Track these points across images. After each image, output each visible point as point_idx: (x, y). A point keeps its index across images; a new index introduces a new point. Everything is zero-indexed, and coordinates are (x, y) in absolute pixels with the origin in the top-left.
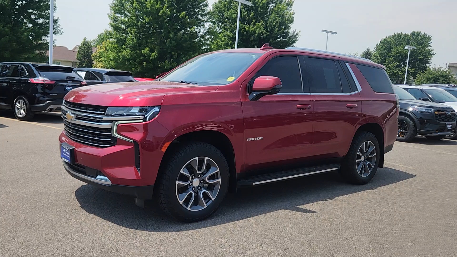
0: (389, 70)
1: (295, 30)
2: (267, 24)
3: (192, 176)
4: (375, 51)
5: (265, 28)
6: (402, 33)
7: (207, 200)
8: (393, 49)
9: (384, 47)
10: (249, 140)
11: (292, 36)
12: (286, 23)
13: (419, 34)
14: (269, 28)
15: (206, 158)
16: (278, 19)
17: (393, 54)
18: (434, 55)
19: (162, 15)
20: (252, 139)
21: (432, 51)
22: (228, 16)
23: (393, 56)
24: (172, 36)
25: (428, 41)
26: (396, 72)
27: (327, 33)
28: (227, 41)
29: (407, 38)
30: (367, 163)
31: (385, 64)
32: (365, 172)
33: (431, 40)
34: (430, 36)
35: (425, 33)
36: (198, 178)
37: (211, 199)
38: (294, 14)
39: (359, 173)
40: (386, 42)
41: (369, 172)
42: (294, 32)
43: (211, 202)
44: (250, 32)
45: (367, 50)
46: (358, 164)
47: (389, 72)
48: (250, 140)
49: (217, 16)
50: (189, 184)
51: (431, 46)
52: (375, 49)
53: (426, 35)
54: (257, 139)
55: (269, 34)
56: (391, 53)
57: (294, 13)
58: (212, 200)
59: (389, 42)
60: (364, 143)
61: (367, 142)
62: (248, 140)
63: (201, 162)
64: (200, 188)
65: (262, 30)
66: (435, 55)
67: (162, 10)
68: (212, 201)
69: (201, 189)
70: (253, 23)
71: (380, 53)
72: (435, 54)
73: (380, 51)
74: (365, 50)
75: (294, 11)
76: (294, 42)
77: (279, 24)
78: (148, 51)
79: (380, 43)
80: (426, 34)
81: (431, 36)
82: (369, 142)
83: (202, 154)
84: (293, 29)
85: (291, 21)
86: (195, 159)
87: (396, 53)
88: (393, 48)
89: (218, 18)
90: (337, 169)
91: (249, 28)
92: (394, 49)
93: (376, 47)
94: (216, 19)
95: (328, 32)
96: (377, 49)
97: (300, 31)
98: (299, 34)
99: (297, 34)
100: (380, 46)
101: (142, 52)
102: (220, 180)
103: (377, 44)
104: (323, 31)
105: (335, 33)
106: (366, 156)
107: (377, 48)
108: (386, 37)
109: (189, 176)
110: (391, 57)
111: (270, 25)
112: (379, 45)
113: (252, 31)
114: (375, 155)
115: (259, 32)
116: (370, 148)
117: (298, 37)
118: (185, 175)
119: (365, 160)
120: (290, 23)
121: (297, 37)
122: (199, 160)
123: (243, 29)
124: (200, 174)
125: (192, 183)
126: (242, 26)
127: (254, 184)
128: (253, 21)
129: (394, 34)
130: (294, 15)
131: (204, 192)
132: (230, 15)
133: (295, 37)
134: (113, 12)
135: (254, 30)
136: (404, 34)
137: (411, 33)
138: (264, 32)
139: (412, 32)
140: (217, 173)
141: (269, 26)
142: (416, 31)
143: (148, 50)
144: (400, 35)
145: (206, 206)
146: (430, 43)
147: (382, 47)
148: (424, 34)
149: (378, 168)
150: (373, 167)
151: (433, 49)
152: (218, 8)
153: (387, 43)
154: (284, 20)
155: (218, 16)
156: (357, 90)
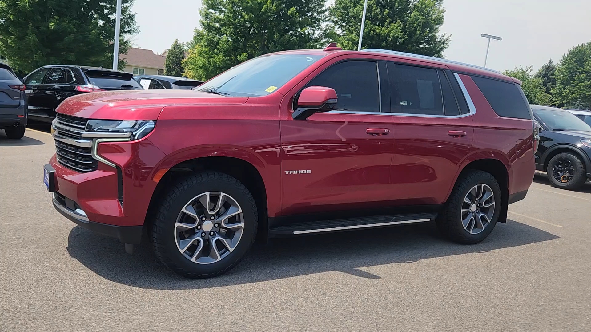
0: (578, 90)
1: (445, 34)
2: (406, 25)
3: (201, 217)
4: (561, 64)
5: (403, 30)
7: (222, 252)
8: (587, 63)
9: (574, 59)
10: (289, 172)
11: (440, 41)
12: (432, 24)
14: (408, 30)
15: (222, 194)
16: (422, 19)
17: (586, 69)
19: (266, 11)
20: (294, 171)
22: (353, 14)
23: (586, 72)
24: (277, 38)
26: (588, 94)
27: (488, 38)
28: (351, 46)
30: (480, 214)
31: (573, 82)
32: (476, 226)
36: (211, 219)
37: (227, 250)
38: (443, 12)
39: (465, 228)
40: (577, 52)
41: (483, 228)
42: (443, 36)
43: (227, 254)
44: (382, 36)
45: (549, 63)
46: (465, 215)
47: (579, 93)
48: (291, 173)
49: (340, 13)
50: (197, 227)
52: (561, 62)
54: (302, 173)
55: (407, 38)
56: (584, 68)
57: (444, 10)
58: (229, 251)
59: (581, 52)
60: (476, 186)
61: (481, 186)
62: (287, 173)
63: (214, 199)
64: (212, 233)
65: (399, 33)
67: (266, 4)
68: (229, 253)
69: (214, 236)
70: (386, 23)
71: (568, 67)
73: (567, 65)
74: (546, 63)
75: (444, 8)
76: (442, 49)
77: (423, 25)
78: (245, 58)
79: (568, 53)
82: (485, 186)
83: (216, 188)
84: (441, 32)
85: (440, 21)
86: (205, 194)
88: (587, 61)
89: (341, 16)
90: (429, 220)
91: (381, 30)
92: (589, 62)
93: (562, 59)
94: (339, 17)
95: (490, 37)
96: (563, 62)
97: (451, 35)
98: (450, 39)
99: (447, 39)
100: (568, 58)
101: (238, 59)
102: (242, 225)
103: (565, 55)
104: (483, 35)
105: (500, 39)
106: (478, 205)
107: (564, 60)
108: (579, 45)
109: (195, 217)
110: (584, 73)
111: (410, 26)
112: (566, 56)
113: (384, 34)
114: (493, 204)
115: (394, 36)
116: (485, 195)
117: (447, 42)
118: (190, 215)
119: (477, 211)
120: (437, 24)
121: (446, 44)
122: (211, 196)
123: (372, 30)
124: (213, 215)
125: (201, 227)
126: (372, 27)
127: (295, 233)
128: (387, 21)
130: (445, 13)
131: (218, 240)
132: (356, 11)
133: (444, 42)
134: (205, 6)
135: (387, 33)
138: (401, 36)
140: (239, 214)
141: (408, 27)
143: (246, 56)
145: (219, 259)
147: (571, 58)
149: (498, 222)
150: (489, 221)
152: (342, 4)
153: (579, 53)
154: (429, 20)
155: (342, 14)
156: (469, 112)
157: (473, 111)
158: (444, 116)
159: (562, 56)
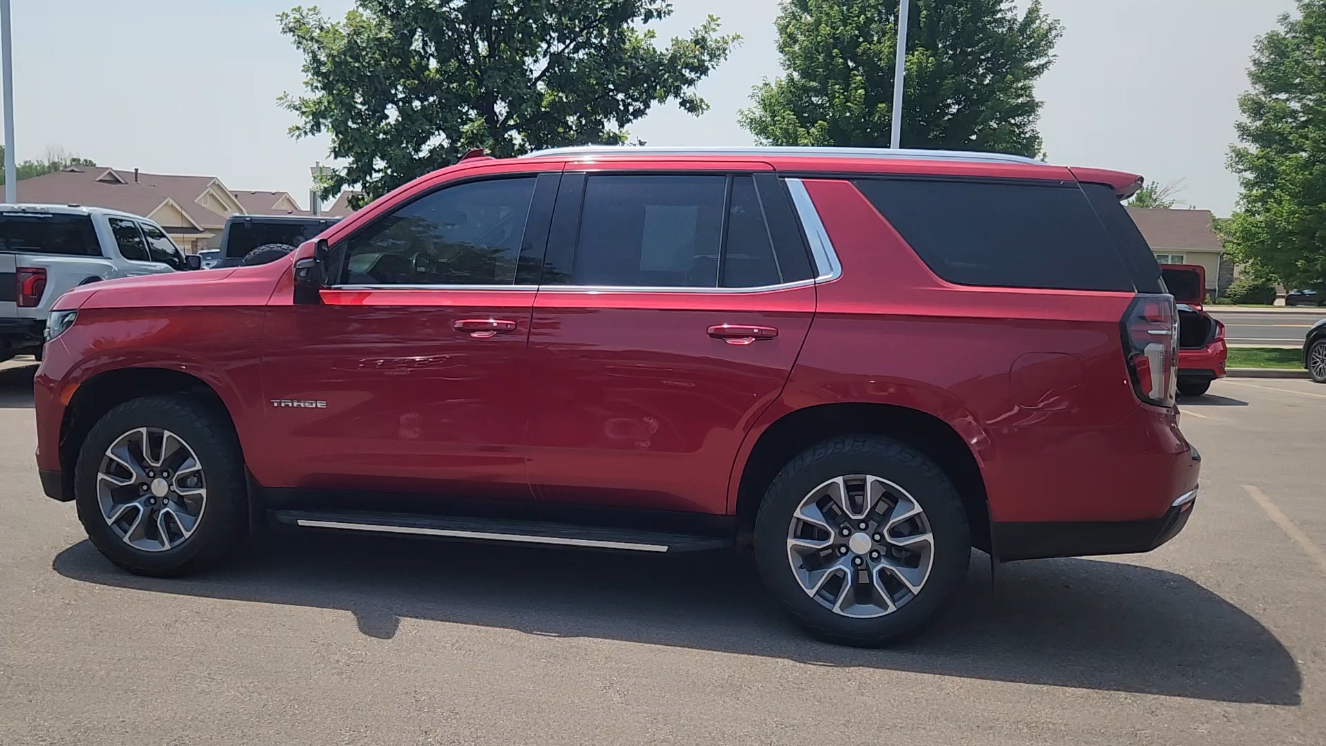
3: (148, 469)
10: (280, 403)
20: (290, 402)
30: (877, 564)
39: (811, 592)
41: (888, 606)
48: (283, 405)
54: (307, 405)
58: (184, 536)
60: (839, 480)
64: (167, 501)
68: (184, 539)
69: (168, 506)
82: (876, 480)
86: (139, 431)
90: (664, 549)
102: (203, 492)
106: (877, 537)
114: (925, 540)
116: (897, 507)
127: (301, 522)
131: (168, 513)
140: (199, 473)
150: (914, 591)
156: (815, 274)
157: (829, 271)
158: (717, 289)
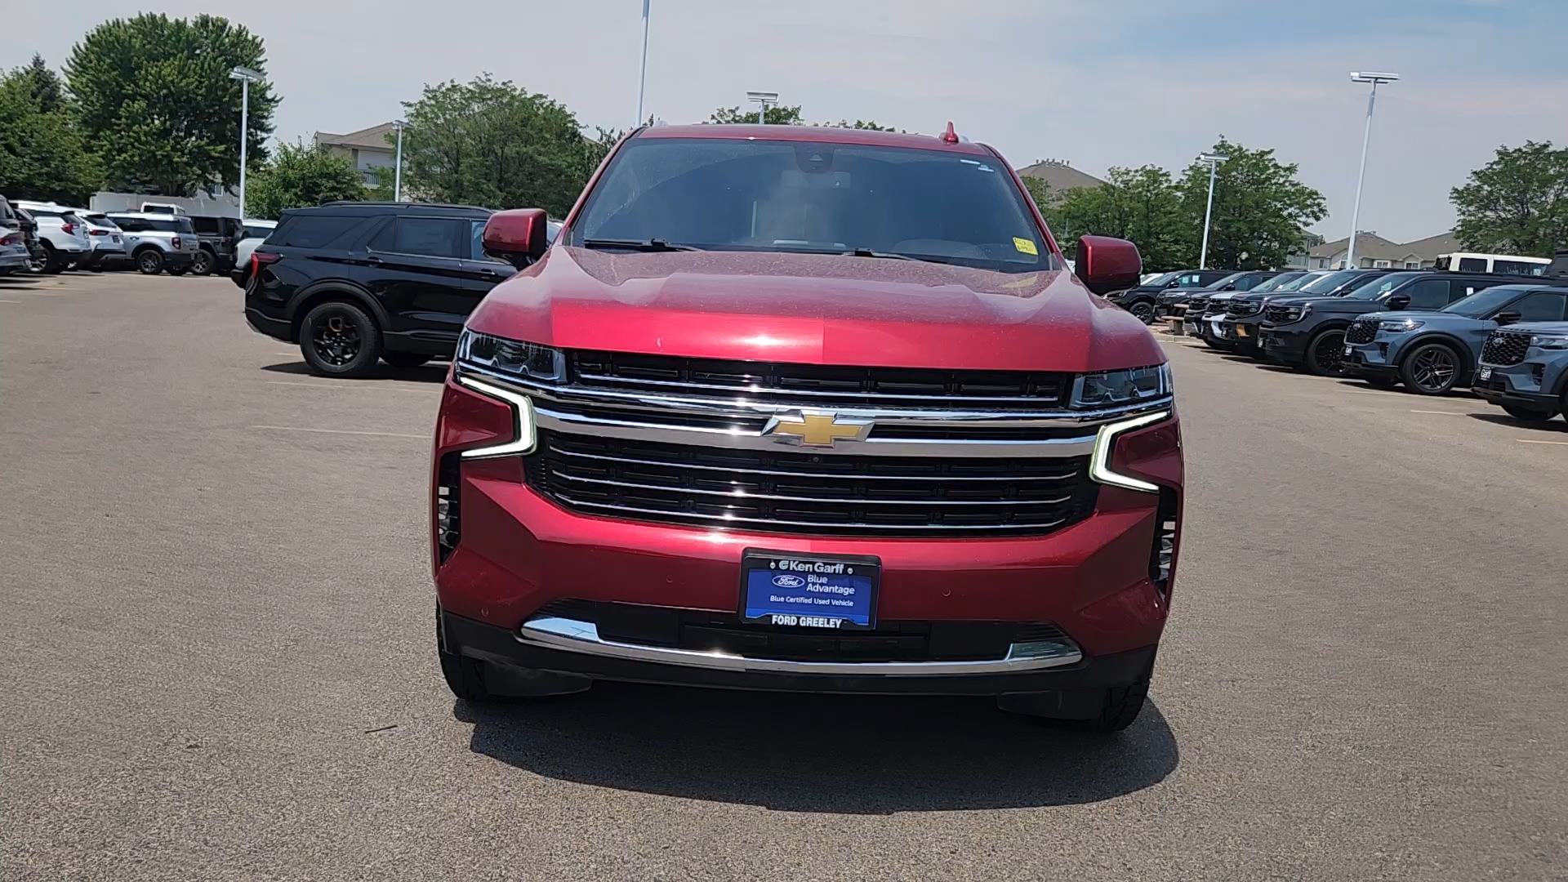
0: (136, 144)
4: (71, 70)
6: (164, 15)
8: (143, 72)
9: (108, 60)
13: (222, 26)
17: (145, 90)
18: (277, 102)
21: (269, 88)
23: (145, 97)
25: (255, 56)
26: (161, 155)
29: (187, 36)
31: (118, 122)
33: (262, 52)
34: (257, 37)
35: (240, 26)
40: (111, 42)
45: (35, 65)
47: (138, 151)
51: (265, 72)
52: (70, 65)
53: (244, 33)
56: (137, 85)
59: (123, 43)
66: (280, 103)
71: (94, 79)
72: (281, 99)
73: (93, 75)
74: (27, 63)
79: (86, 41)
80: (245, 28)
81: (262, 41)
87: (157, 88)
88: (142, 68)
92: (147, 71)
93: (73, 56)
96: (77, 63)
100: (90, 56)
103: (78, 47)
107: (77, 60)
108: (107, 22)
110: (139, 98)
112: (82, 48)
129: (137, 16)
136: (171, 20)
137: (195, 20)
139: (198, 16)
142: (213, 15)
144: (160, 22)
146: (261, 62)
147: (99, 57)
148: (237, 28)
151: (272, 84)
153: (116, 44)
159: (71, 49)
